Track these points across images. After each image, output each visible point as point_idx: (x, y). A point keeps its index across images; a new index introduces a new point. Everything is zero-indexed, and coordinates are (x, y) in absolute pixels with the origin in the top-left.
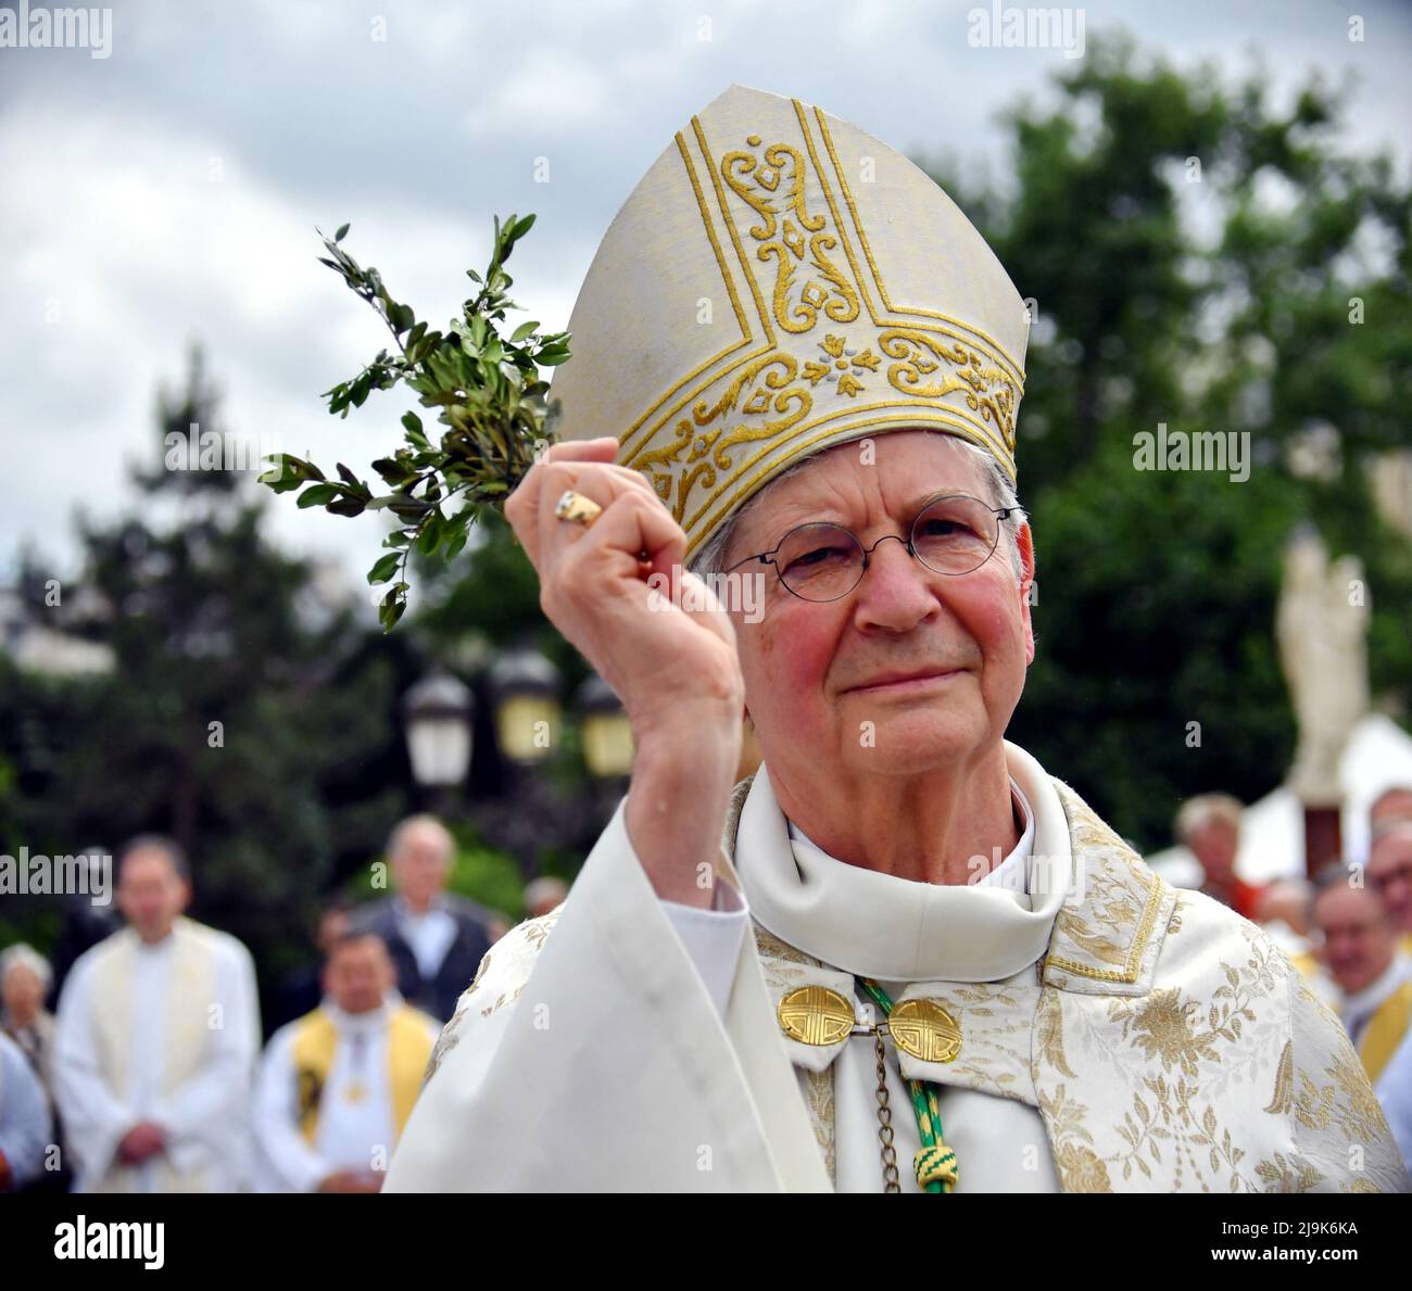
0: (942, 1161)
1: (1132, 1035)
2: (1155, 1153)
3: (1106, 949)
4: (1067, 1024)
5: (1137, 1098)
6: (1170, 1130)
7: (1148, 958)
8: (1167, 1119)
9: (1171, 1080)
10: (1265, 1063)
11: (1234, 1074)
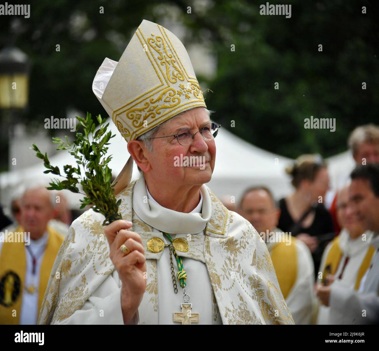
0: (183, 274)
1: (224, 247)
2: (230, 274)
3: (218, 227)
4: (211, 244)
5: (225, 262)
6: (232, 269)
7: (226, 229)
8: (231, 267)
9: (232, 258)
10: (251, 254)
11: (244, 257)
